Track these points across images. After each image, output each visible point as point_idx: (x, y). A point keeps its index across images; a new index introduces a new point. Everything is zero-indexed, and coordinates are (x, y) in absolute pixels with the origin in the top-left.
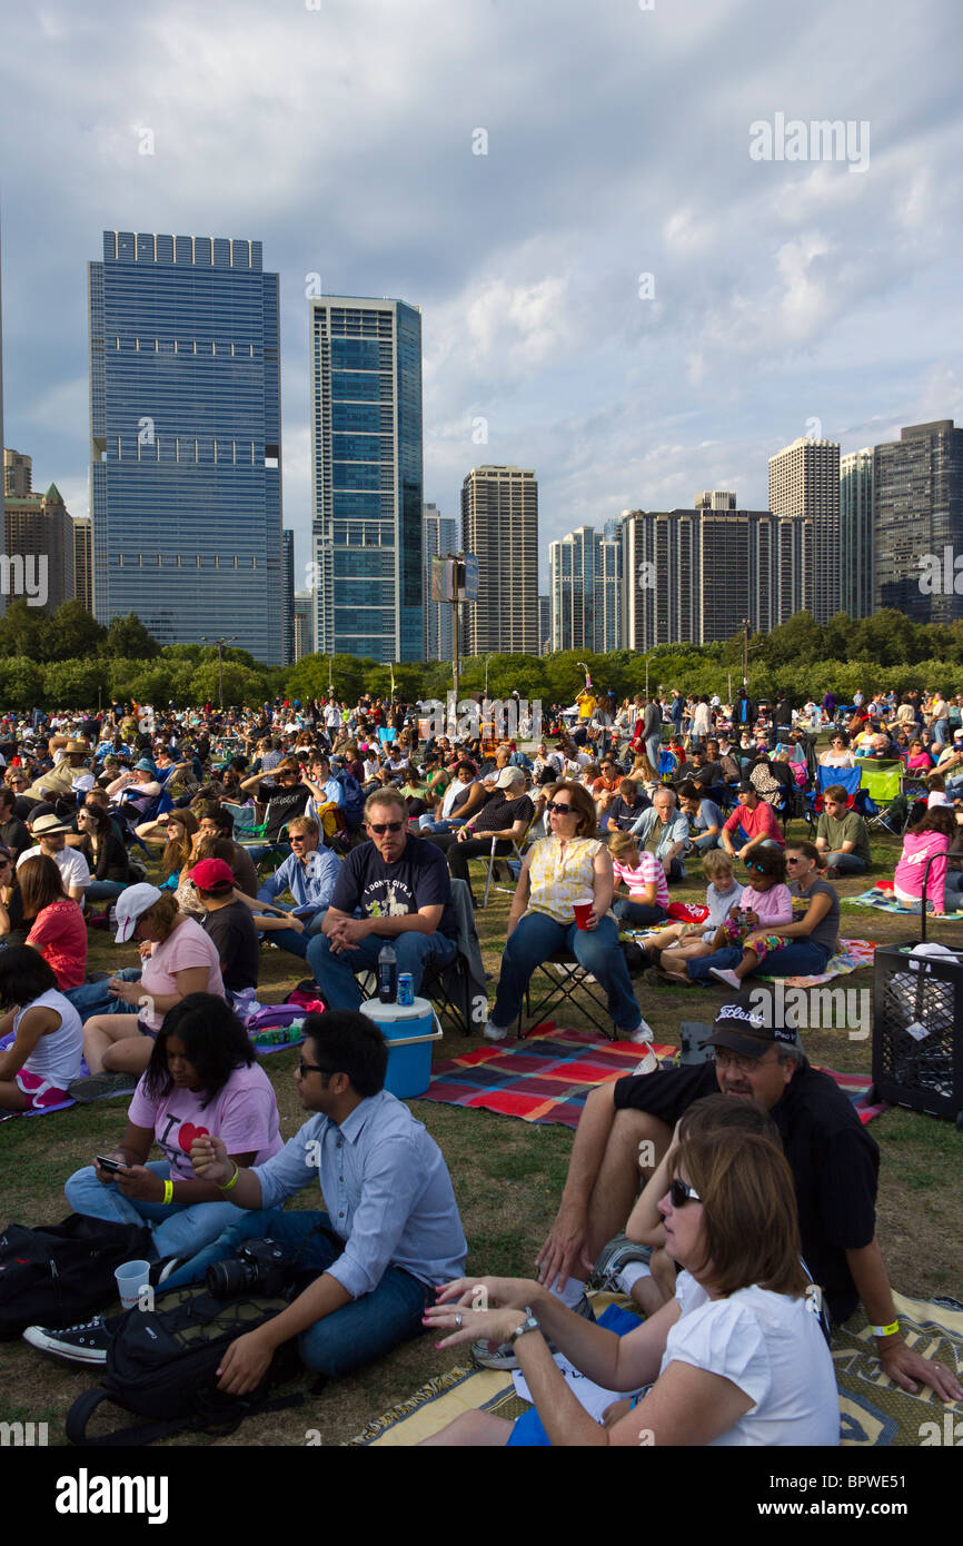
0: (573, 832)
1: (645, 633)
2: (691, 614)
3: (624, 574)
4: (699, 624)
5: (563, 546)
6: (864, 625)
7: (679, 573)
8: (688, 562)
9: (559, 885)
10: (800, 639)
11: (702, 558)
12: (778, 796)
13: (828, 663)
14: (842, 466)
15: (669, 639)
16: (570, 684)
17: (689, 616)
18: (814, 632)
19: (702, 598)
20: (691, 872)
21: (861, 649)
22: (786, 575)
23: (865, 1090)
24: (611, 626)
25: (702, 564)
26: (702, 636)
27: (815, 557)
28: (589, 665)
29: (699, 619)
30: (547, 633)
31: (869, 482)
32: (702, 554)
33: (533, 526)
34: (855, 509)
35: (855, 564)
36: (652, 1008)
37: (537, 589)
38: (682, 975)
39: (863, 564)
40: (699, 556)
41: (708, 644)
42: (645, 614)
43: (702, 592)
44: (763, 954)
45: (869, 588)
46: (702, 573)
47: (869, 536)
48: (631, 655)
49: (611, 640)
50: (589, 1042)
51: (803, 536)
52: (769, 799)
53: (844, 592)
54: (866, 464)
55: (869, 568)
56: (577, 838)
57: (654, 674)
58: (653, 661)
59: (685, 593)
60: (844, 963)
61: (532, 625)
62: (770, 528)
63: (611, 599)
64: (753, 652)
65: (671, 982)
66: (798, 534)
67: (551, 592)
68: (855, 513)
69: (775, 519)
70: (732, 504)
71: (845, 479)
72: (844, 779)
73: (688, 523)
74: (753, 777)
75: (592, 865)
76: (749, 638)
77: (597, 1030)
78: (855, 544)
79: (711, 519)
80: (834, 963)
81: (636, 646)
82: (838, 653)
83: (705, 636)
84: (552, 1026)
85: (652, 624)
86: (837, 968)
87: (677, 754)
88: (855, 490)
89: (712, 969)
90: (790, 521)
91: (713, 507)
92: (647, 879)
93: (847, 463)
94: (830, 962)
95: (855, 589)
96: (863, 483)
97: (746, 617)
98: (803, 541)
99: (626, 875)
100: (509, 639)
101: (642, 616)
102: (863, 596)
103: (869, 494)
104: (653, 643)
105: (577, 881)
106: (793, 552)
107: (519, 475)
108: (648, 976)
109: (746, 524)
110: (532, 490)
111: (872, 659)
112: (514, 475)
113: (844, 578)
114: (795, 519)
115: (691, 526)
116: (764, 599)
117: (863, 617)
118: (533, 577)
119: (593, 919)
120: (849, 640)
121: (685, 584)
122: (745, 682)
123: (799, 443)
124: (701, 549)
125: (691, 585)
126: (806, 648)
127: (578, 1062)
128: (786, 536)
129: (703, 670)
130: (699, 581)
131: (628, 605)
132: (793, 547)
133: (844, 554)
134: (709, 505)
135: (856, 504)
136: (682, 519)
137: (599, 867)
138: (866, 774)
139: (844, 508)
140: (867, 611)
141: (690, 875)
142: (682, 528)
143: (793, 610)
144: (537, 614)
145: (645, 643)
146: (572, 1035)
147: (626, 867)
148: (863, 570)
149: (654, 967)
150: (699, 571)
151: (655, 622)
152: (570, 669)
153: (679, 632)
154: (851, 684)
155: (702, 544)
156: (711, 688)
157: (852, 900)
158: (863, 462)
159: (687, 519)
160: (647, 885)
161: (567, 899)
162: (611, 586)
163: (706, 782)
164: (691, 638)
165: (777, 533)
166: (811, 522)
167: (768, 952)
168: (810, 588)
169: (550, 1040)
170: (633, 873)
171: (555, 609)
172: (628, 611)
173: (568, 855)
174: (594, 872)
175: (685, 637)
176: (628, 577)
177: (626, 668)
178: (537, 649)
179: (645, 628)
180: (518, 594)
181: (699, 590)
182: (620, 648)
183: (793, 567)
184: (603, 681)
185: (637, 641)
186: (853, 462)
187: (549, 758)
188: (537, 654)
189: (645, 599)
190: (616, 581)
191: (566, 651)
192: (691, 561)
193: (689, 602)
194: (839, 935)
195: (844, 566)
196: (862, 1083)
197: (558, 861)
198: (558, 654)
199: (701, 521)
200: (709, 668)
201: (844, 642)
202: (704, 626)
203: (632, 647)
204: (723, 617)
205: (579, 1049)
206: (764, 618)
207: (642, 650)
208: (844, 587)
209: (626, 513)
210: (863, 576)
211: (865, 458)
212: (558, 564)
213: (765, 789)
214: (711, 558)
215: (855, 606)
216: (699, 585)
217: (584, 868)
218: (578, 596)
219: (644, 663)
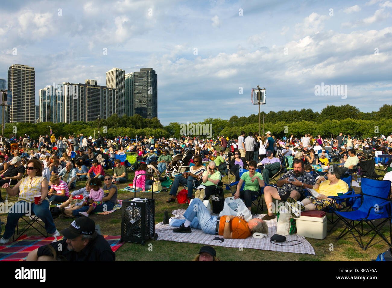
0: (35, 175)
1: (70, 118)
2: (84, 113)
3: (63, 101)
4: (86, 116)
5: (44, 91)
6: (131, 118)
7: (80, 101)
8: (83, 99)
9: (29, 191)
10: (114, 121)
11: (87, 98)
12: (104, 163)
13: (121, 128)
14: (125, 76)
15: (77, 120)
16: (44, 132)
17: (83, 114)
18: (118, 119)
19: (87, 109)
20: (78, 185)
21: (130, 124)
22: (111, 104)
23: (119, 239)
24: (59, 115)
25: (87, 99)
26: (87, 119)
27: (118, 99)
28: (51, 127)
29: (86, 115)
30: (38, 117)
31: (132, 81)
32: (87, 96)
33: (33, 84)
34: (129, 88)
35: (129, 102)
36: (61, 226)
37: (34, 103)
38: (71, 215)
39: (131, 102)
40: (86, 97)
41: (88, 122)
42: (70, 112)
43: (87, 107)
44: (95, 206)
45: (132, 109)
46: (87, 102)
47: (132, 95)
48: (65, 124)
49: (59, 120)
50: (38, 239)
51: (115, 94)
52: (102, 164)
53: (126, 109)
54: (131, 77)
55: (132, 104)
56: (36, 177)
57: (72, 130)
58: (72, 126)
59: (82, 107)
60: (118, 206)
61: (33, 114)
62: (106, 91)
63: (59, 107)
64: (101, 124)
65: (68, 218)
66: (114, 93)
67: (39, 105)
68: (129, 89)
69: (108, 89)
70: (96, 83)
71: (126, 80)
72: (122, 158)
73: (83, 87)
74: (97, 158)
75: (41, 184)
76: (100, 120)
77: (42, 235)
78: (129, 97)
79: (90, 87)
80: (116, 207)
81: (67, 122)
82: (124, 125)
83: (88, 119)
84: (26, 236)
85: (72, 115)
86: (116, 208)
87: (77, 152)
88: (129, 83)
89: (80, 212)
90: (112, 90)
91: (90, 84)
92: (62, 189)
93: (127, 76)
94: (114, 207)
95: (129, 109)
96: (131, 81)
97: (99, 115)
98: (115, 95)
99: (55, 188)
100: (25, 118)
101: (69, 113)
102: (131, 110)
103: (132, 84)
104: (72, 121)
105: (35, 189)
106: (113, 98)
107: (29, 68)
108: (60, 217)
109: (100, 89)
110: (33, 73)
111: (133, 127)
112: (27, 68)
113: (126, 106)
114: (113, 89)
115: (84, 89)
116: (105, 110)
117: (131, 116)
118: (33, 100)
119: (40, 201)
120: (127, 122)
121: (82, 104)
122: (99, 132)
123: (114, 69)
124: (87, 95)
125: (84, 105)
126: (116, 124)
127: (34, 246)
128: (111, 93)
129: (87, 129)
130: (86, 104)
131: (64, 110)
132: (113, 97)
133: (126, 99)
134: (89, 83)
135: (129, 87)
136: (81, 86)
137: (43, 185)
138: (128, 156)
139: (126, 87)
140: (132, 115)
141: (77, 186)
142: (81, 89)
143: (113, 113)
144: (34, 111)
145: (70, 121)
146: (33, 238)
147: (55, 185)
148: (131, 104)
149: (63, 214)
150: (86, 101)
151: (73, 115)
152: (45, 128)
153: (80, 118)
154: (127, 133)
155: (87, 94)
156: (89, 134)
157: (122, 190)
158: (131, 76)
159: (83, 86)
160: (62, 190)
161: (32, 196)
162: (59, 104)
163: (84, 160)
164: (84, 120)
165: (108, 92)
166: (117, 90)
167: (97, 206)
168: (117, 108)
169: (25, 240)
170: (57, 187)
171: (41, 110)
172: (64, 111)
173: (33, 182)
174: (42, 187)
175: (82, 119)
176: (65, 102)
177: (63, 128)
178: (34, 121)
179: (70, 117)
180: (28, 104)
181: (86, 106)
182: (62, 122)
183: (113, 102)
184: (56, 132)
185: (67, 120)
186: (128, 76)
187: (35, 154)
188: (34, 123)
189: (70, 108)
190: (61, 103)
191: (44, 123)
192: (84, 98)
193: (83, 110)
194: (117, 199)
195: (126, 103)
196: (118, 238)
197: (29, 184)
198: (41, 123)
199: (87, 87)
200: (89, 129)
201: (126, 122)
202: (88, 117)
203: (66, 122)
204: (93, 114)
205: (34, 242)
206: (105, 115)
207: (69, 123)
208: (126, 108)
209: (64, 83)
210: (131, 105)
211: (131, 75)
212: (42, 96)
213: (100, 161)
214: (90, 98)
215: (129, 113)
216: (86, 105)
217: (38, 185)
218: (48, 106)
219: (69, 127)
